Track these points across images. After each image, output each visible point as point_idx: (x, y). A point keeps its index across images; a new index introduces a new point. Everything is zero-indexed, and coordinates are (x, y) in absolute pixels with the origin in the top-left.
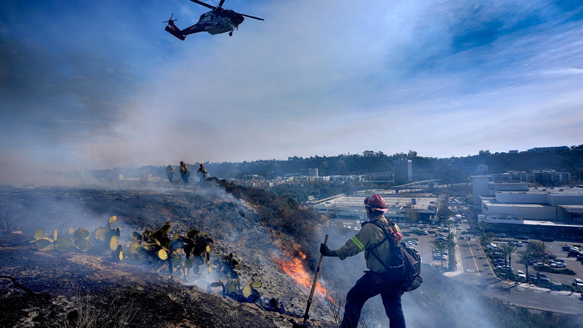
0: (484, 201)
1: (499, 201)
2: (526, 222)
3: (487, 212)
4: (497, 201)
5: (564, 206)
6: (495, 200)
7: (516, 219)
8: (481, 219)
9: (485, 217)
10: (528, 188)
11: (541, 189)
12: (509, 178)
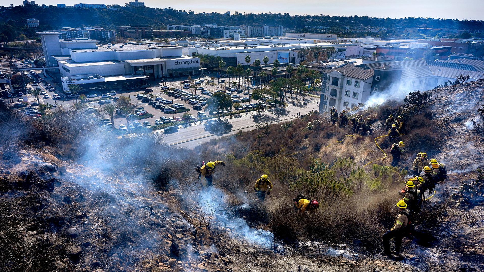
0: (62, 62)
1: (76, 61)
2: (107, 79)
3: (69, 74)
4: (73, 61)
5: (129, 61)
6: (71, 60)
7: (97, 77)
8: (67, 82)
9: (69, 80)
10: (97, 46)
11: (106, 46)
12: (68, 34)
